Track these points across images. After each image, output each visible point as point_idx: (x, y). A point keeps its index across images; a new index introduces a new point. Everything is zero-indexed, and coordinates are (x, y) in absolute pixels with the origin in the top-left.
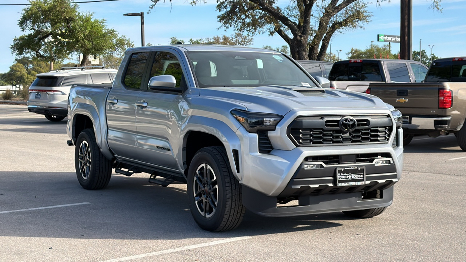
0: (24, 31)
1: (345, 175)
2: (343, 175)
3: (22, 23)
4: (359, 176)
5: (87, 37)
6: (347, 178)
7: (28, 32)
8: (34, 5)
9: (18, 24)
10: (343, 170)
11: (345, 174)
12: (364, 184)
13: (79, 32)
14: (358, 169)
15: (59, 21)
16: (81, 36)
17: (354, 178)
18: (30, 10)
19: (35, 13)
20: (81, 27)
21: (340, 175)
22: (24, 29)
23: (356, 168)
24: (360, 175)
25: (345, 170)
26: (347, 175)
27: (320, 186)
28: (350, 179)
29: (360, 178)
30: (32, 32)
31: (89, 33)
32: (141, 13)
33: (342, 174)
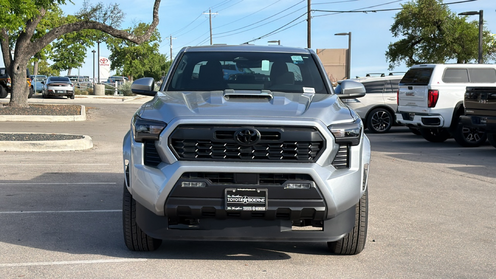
0: (397, 36)
1: (238, 198)
2: (235, 197)
3: (394, 28)
4: (259, 200)
5: (455, 40)
6: (241, 202)
7: (401, 37)
8: (405, 9)
9: (390, 30)
10: (234, 191)
11: (238, 196)
12: (264, 210)
13: (447, 35)
14: (256, 191)
15: (427, 24)
16: (449, 39)
17: (251, 202)
18: (402, 14)
19: (407, 18)
20: (450, 29)
21: (230, 197)
22: (396, 35)
23: (255, 190)
24: (261, 199)
25: (237, 191)
26: (241, 198)
27: (203, 207)
28: (245, 203)
29: (261, 202)
30: (406, 37)
31: (460, 36)
32: (480, 11)
33: (233, 196)
